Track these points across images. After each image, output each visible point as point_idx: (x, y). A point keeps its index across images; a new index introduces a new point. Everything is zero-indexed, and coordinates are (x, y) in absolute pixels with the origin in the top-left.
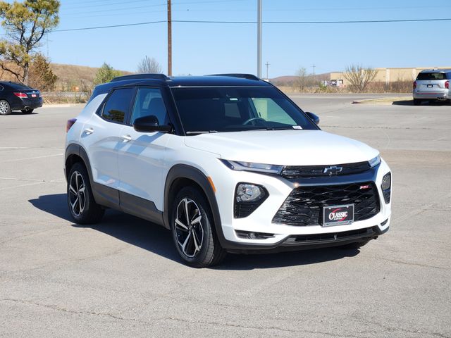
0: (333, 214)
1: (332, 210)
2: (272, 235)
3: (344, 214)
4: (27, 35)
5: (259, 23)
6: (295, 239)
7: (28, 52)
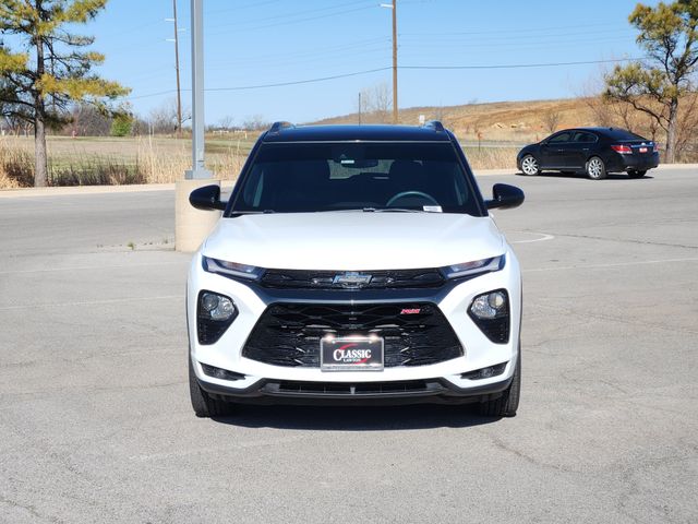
0: (342, 352)
1: (339, 345)
2: (241, 376)
3: (365, 354)
4: (679, 52)
6: (278, 385)
7: (677, 81)
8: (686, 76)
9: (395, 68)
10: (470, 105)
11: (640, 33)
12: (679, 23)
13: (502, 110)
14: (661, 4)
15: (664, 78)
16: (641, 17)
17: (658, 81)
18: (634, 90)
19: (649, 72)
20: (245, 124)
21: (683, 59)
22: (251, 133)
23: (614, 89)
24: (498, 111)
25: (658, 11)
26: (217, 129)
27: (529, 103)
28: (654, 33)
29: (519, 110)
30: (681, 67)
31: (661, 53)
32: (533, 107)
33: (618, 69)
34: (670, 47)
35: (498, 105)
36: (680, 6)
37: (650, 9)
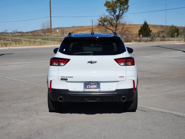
7: (117, 21)
8: (119, 20)
9: (51, 17)
10: (73, 27)
11: (107, 8)
12: (116, 6)
13: (81, 28)
14: (112, 1)
15: (113, 20)
16: (107, 4)
17: (112, 21)
18: (106, 23)
19: (109, 18)
20: (13, 32)
21: (118, 15)
22: (12, 34)
23: (101, 23)
24: (80, 28)
25: (112, 3)
26: (3, 33)
27: (88, 26)
28: (110, 8)
29: (86, 28)
30: (118, 17)
31: (113, 13)
32: (89, 28)
33: (101, 18)
34: (115, 12)
35: (80, 27)
36: (117, 1)
37: (109, 2)
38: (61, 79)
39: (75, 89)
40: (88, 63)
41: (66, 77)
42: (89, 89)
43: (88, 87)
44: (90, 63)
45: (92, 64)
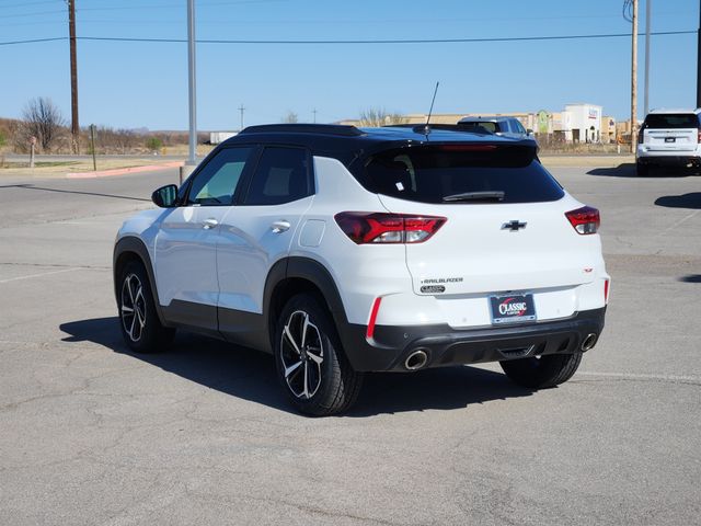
5: (190, 41)
38: (424, 289)
39: (465, 320)
40: (502, 229)
41: (442, 281)
42: (506, 316)
43: (503, 310)
44: (508, 230)
45: (515, 233)
